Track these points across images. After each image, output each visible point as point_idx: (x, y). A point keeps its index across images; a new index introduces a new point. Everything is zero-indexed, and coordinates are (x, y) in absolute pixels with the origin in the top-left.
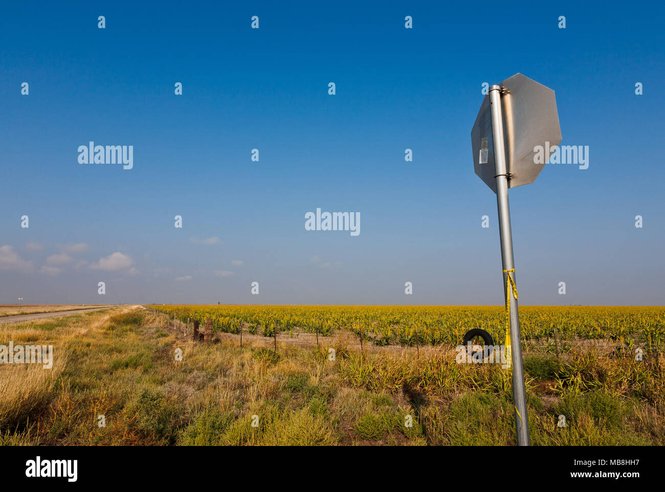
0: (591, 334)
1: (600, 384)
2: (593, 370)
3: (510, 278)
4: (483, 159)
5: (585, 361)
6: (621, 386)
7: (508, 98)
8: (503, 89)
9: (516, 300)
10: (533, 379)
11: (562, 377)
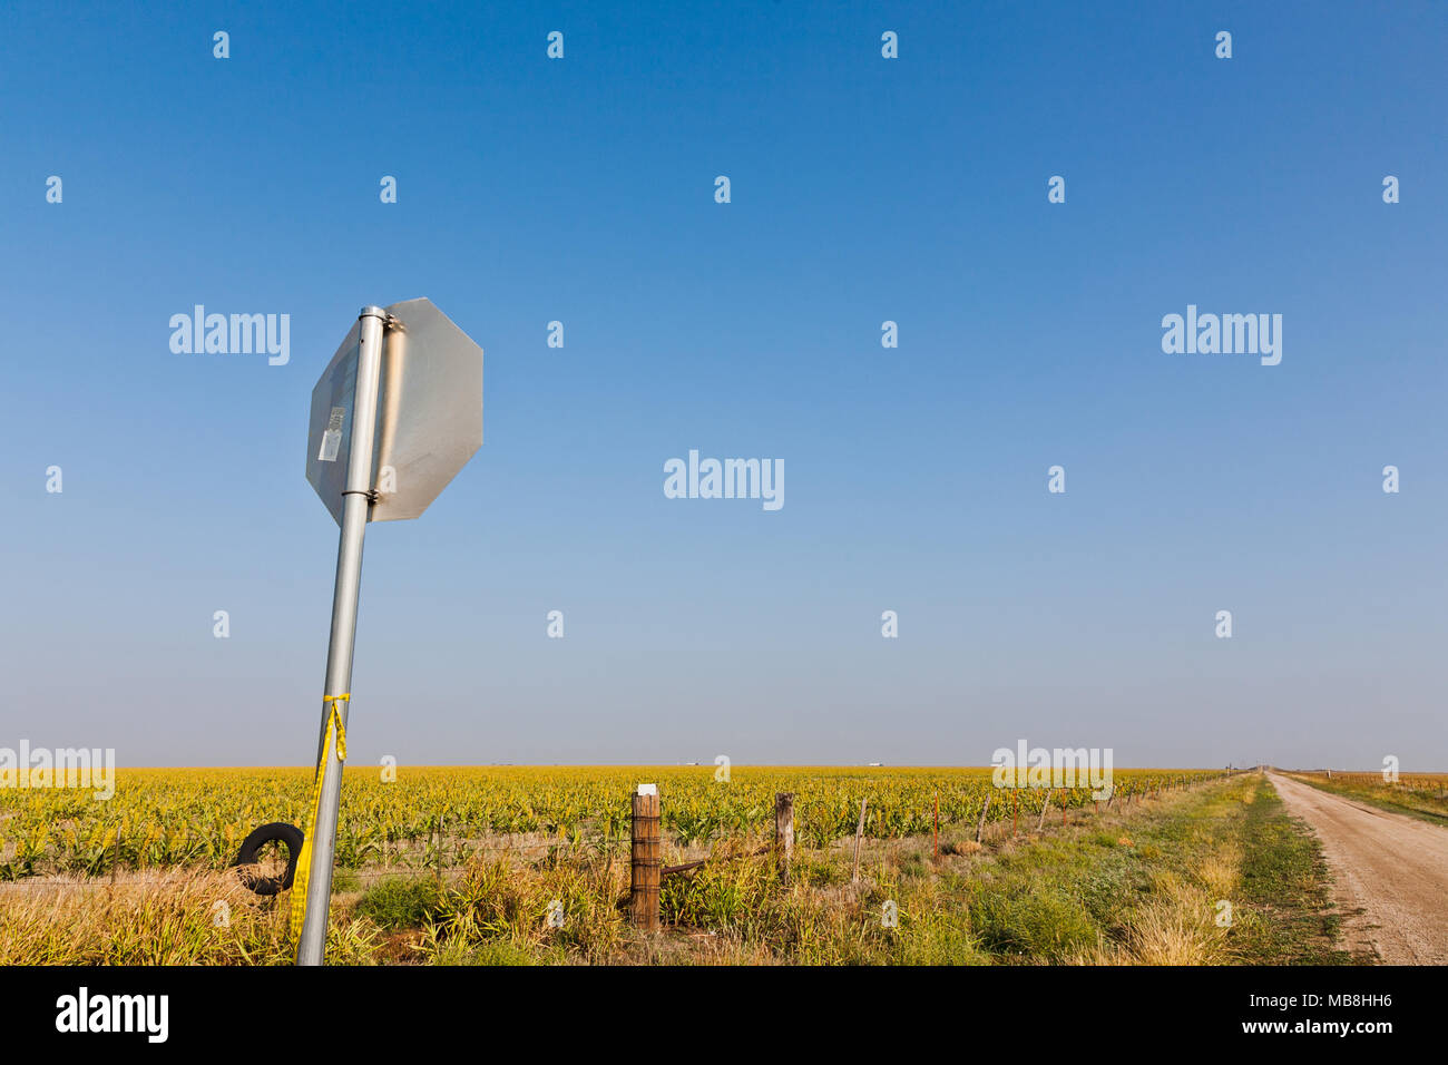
0: (515, 823)
1: (506, 925)
2: (499, 897)
3: (336, 714)
4: (329, 452)
5: (488, 880)
6: (541, 925)
7: (398, 339)
8: (391, 320)
9: (341, 761)
10: (379, 930)
11: (437, 919)
